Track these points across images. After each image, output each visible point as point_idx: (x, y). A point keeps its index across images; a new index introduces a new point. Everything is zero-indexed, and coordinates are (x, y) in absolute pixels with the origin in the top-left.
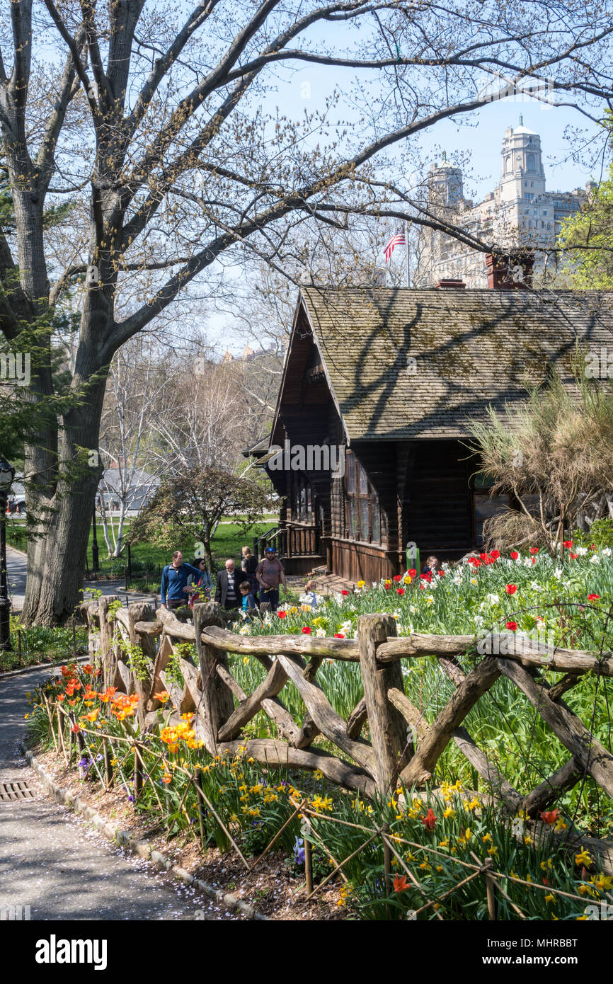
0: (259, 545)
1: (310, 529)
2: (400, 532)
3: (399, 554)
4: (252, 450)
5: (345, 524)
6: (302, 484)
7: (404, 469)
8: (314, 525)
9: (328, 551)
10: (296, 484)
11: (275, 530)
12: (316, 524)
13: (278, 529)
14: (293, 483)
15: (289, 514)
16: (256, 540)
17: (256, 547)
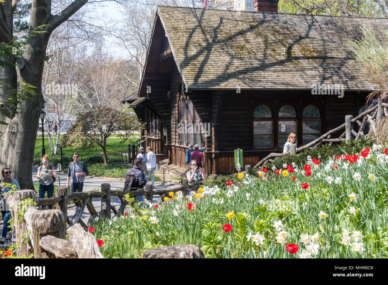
0: (131, 148)
1: (158, 140)
2: (213, 141)
3: (212, 153)
4: (127, 99)
5: (179, 137)
6: (153, 117)
7: (217, 106)
8: (160, 138)
9: (169, 152)
10: (150, 117)
11: (140, 140)
12: (161, 138)
13: (141, 140)
14: (148, 117)
15: (146, 133)
16: (129, 146)
17: (130, 149)
